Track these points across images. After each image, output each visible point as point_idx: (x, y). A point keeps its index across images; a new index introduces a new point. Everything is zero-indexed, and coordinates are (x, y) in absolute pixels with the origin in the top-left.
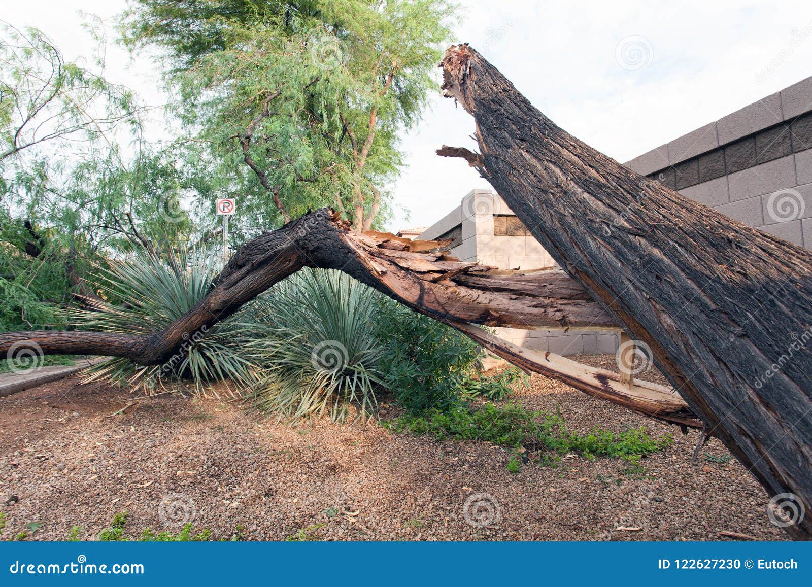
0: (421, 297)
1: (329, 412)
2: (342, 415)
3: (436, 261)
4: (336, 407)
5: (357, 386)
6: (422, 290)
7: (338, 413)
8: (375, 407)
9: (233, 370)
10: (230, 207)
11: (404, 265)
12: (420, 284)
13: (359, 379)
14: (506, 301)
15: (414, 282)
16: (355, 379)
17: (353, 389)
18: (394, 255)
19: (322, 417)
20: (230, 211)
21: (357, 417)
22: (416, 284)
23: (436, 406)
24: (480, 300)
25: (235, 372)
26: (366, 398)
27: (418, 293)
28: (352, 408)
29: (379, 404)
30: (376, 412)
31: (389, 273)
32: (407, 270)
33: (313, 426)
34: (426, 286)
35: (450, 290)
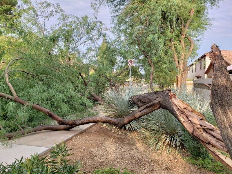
0: (193, 132)
1: (166, 149)
2: (170, 151)
3: (200, 120)
4: (168, 148)
5: (175, 143)
6: (194, 129)
7: (169, 151)
8: (180, 151)
9: (137, 129)
10: (132, 63)
11: (190, 119)
12: (194, 127)
13: (176, 140)
14: (215, 141)
15: (192, 126)
16: (175, 140)
17: (174, 144)
18: (188, 113)
19: (164, 151)
20: (132, 64)
21: (175, 153)
22: (192, 127)
23: (201, 157)
24: (208, 138)
25: (138, 130)
26: (178, 148)
27: (193, 130)
28: (173, 149)
29: (182, 150)
30: (181, 152)
31: (185, 121)
32: (191, 121)
33: (161, 153)
34: (195, 129)
35: (201, 133)
